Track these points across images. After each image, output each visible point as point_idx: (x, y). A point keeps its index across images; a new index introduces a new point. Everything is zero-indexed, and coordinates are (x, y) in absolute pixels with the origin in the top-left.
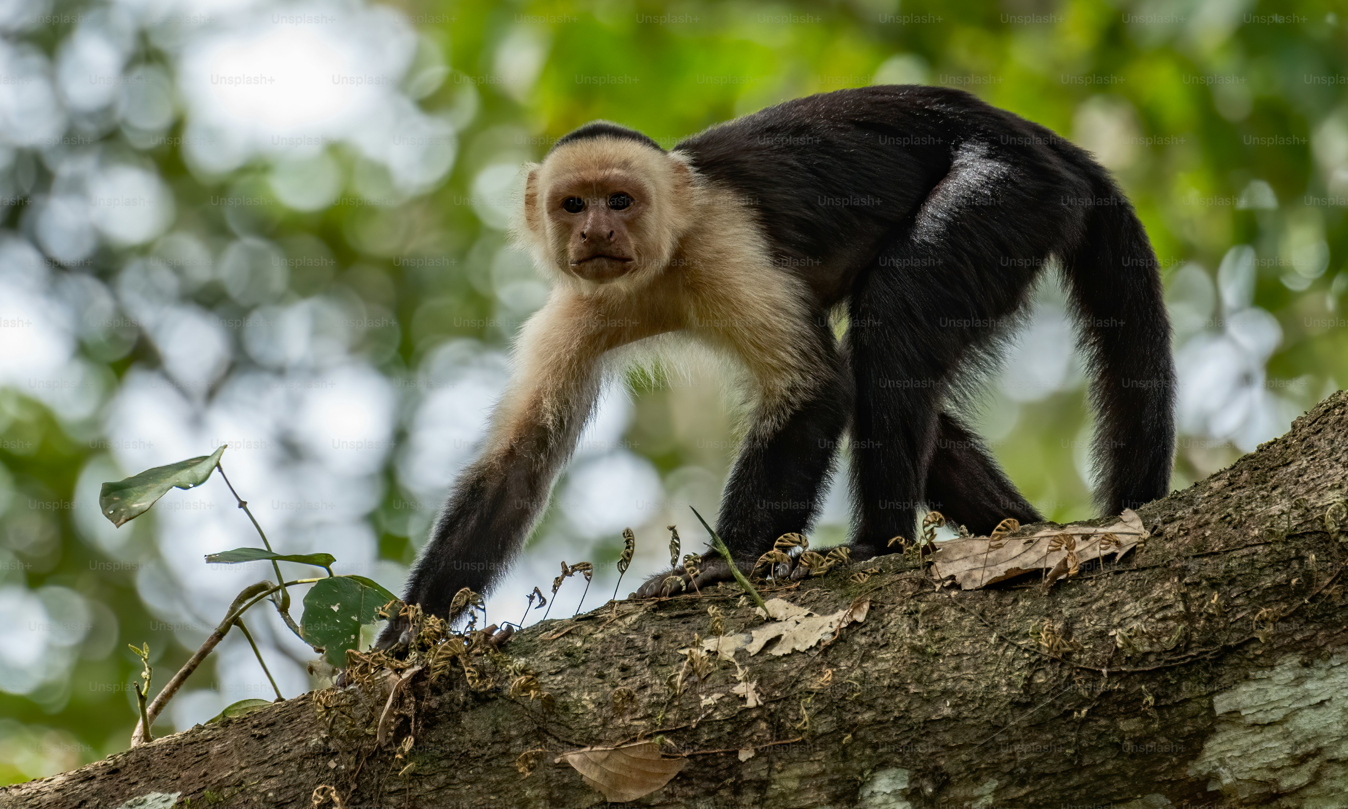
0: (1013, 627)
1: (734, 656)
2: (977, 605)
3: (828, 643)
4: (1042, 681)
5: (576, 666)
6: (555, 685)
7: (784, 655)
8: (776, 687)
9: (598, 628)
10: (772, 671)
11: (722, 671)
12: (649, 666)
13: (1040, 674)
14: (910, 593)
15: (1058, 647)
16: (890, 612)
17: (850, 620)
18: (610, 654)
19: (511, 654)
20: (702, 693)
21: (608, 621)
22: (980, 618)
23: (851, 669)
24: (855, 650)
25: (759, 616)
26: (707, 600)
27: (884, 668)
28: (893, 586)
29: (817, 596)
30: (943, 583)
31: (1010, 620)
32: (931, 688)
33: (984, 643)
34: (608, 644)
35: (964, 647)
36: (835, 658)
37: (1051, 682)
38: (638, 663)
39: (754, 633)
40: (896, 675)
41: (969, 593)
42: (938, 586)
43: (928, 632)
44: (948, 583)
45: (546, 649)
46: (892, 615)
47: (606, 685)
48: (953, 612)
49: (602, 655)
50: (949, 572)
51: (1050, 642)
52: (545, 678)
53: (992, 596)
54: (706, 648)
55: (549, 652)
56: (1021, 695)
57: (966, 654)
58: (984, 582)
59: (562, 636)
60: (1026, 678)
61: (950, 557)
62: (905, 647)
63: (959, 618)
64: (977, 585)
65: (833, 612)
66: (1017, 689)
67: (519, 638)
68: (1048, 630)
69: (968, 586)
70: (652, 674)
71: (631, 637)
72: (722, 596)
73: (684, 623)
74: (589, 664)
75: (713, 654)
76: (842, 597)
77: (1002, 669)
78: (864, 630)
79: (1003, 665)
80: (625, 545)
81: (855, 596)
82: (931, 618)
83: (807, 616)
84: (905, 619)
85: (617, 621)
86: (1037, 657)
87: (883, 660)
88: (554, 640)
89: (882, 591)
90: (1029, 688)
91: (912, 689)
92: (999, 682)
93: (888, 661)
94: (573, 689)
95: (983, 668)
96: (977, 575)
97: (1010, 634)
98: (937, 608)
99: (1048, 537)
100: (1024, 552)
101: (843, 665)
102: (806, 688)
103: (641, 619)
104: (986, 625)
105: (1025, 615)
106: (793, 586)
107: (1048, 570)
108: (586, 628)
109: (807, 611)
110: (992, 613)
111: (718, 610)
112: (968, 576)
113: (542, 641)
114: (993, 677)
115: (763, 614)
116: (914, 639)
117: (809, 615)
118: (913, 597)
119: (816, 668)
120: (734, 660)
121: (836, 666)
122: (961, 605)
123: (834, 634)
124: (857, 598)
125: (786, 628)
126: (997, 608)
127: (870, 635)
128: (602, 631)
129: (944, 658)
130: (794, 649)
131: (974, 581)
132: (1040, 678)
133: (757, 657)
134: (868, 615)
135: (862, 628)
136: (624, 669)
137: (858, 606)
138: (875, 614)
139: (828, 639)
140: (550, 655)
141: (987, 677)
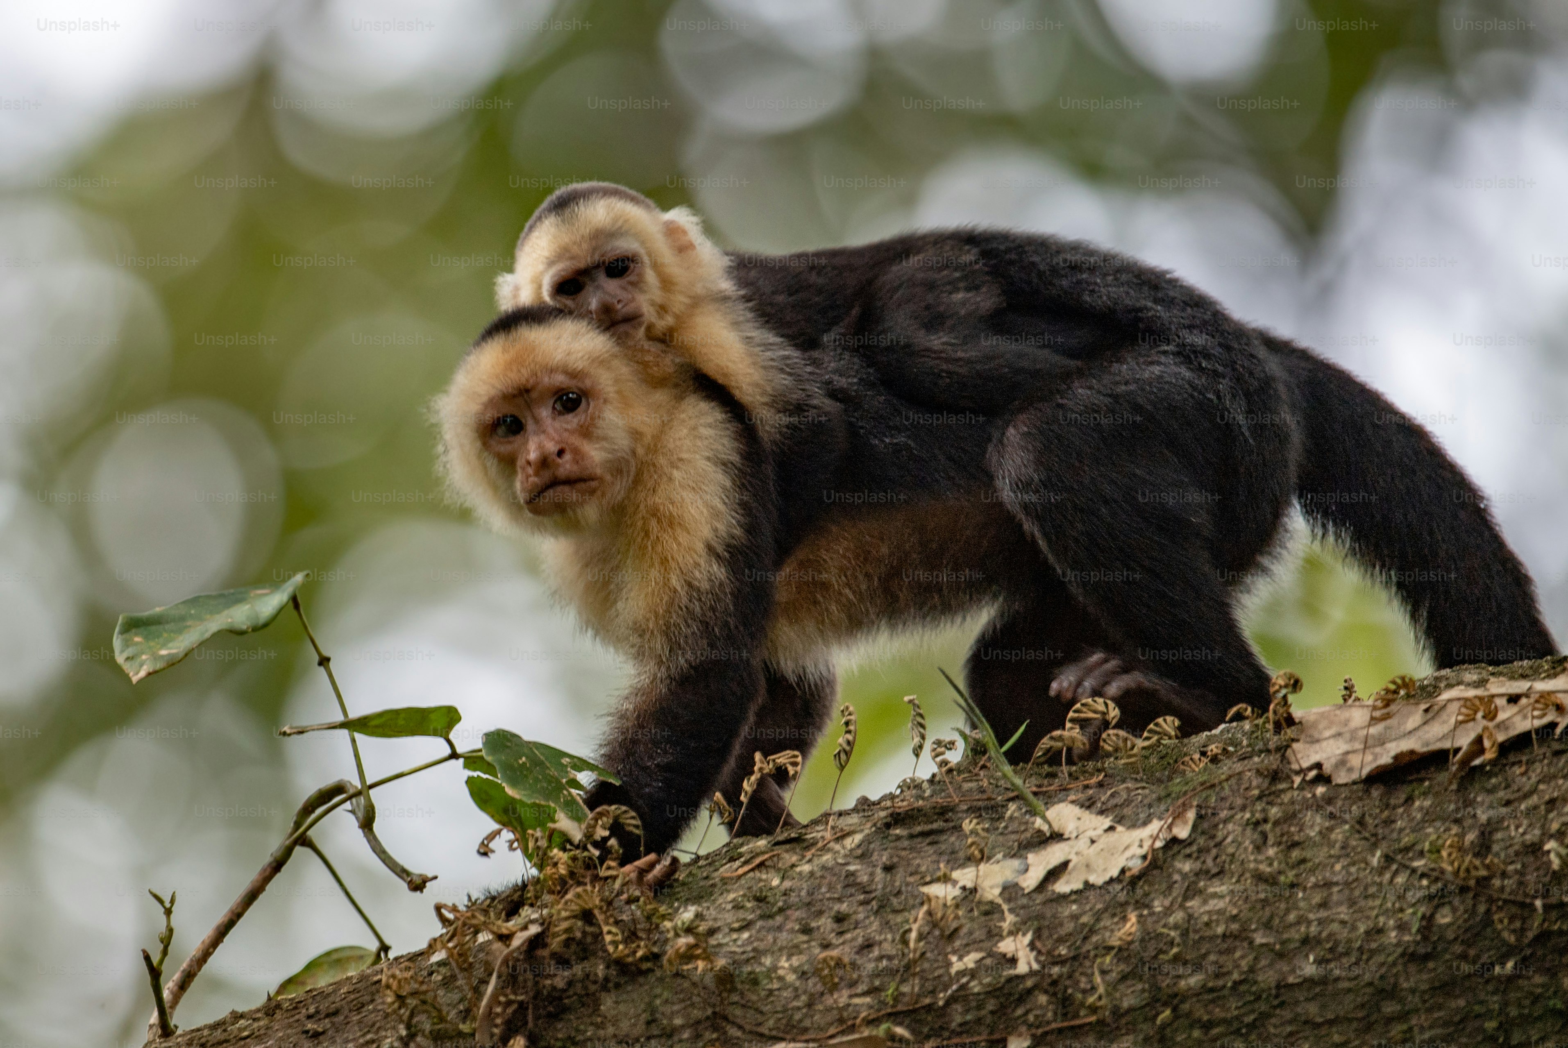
0: (1406, 840)
1: (1001, 894)
2: (1354, 808)
3: (1135, 871)
4: (1447, 920)
5: (771, 916)
6: (739, 946)
7: (1073, 892)
8: (1061, 940)
9: (803, 857)
10: (1054, 916)
11: (983, 919)
12: (876, 913)
13: (1446, 910)
14: (1256, 792)
15: (1468, 870)
16: (1225, 821)
17: (1169, 837)
18: (820, 897)
19: (677, 899)
20: (954, 952)
21: (820, 844)
22: (1357, 827)
23: (1168, 911)
24: (1176, 882)
25: (1039, 831)
26: (965, 807)
27: (1217, 908)
28: (1233, 781)
29: (1125, 796)
30: (1305, 775)
31: (1401, 830)
32: (1285, 936)
33: (1363, 865)
34: (818, 881)
35: (1333, 873)
36: (1146, 895)
37: (1460, 921)
38: (861, 909)
39: (1031, 857)
40: (1234, 918)
41: (1342, 789)
42: (1298, 780)
43: (1282, 851)
44: (1313, 774)
45: (728, 891)
46: (1230, 826)
47: (813, 943)
48: (1318, 819)
49: (808, 900)
50: (1314, 758)
51: (1456, 864)
52: (724, 937)
53: (1376, 793)
54: (960, 884)
55: (732, 896)
56: (1417, 943)
57: (1337, 884)
58: (1365, 772)
59: (752, 870)
60: (1423, 917)
61: (1316, 735)
62: (1248, 875)
63: (1327, 828)
64: (1355, 776)
65: (1145, 823)
66: (1410, 934)
67: (690, 874)
68: (1451, 846)
69: (1342, 778)
70: (881, 924)
71: (852, 868)
72: (989, 799)
73: (930, 844)
74: (789, 912)
75: (970, 892)
76: (1159, 799)
77: (1389, 905)
78: (1188, 851)
79: (1391, 898)
80: (844, 728)
81: (1178, 798)
82: (1286, 829)
83: (1106, 831)
84: (1249, 831)
85: (832, 844)
86: (1440, 885)
87: (1215, 895)
88: (739, 877)
89: (1217, 789)
90: (1430, 931)
91: (1259, 939)
92: (1384, 924)
93: (1222, 897)
94: (765, 952)
95: (1362, 903)
96: (1355, 761)
97: (1401, 851)
98: (1294, 815)
99: (1459, 699)
100: (1425, 723)
101: (1158, 906)
102: (1104, 941)
103: (867, 841)
104: (1366, 839)
105: (1423, 821)
106: (1094, 781)
107: (1457, 750)
108: (786, 856)
109: (1107, 822)
110: (1375, 818)
111: (978, 824)
112: (1342, 762)
113: (723, 879)
114: (1377, 916)
115: (1045, 828)
116: (1261, 862)
117: (1111, 829)
118: (1260, 798)
119: (1118, 910)
120: (999, 901)
121: (1148, 906)
122: (1330, 809)
123: (1144, 857)
124: (1181, 801)
125: (1075, 850)
126: (1382, 811)
127: (1198, 858)
128: (810, 861)
129: (1305, 889)
130: (1086, 883)
131: (1350, 770)
132: (1444, 916)
133: (1034, 895)
134: (1195, 827)
135: (1185, 847)
136: (840, 919)
137: (1178, 816)
138: (1206, 825)
139: (1136, 865)
140: (734, 900)
141: (1368, 918)
